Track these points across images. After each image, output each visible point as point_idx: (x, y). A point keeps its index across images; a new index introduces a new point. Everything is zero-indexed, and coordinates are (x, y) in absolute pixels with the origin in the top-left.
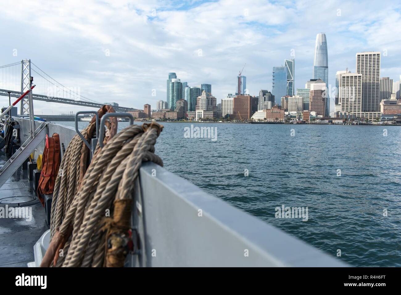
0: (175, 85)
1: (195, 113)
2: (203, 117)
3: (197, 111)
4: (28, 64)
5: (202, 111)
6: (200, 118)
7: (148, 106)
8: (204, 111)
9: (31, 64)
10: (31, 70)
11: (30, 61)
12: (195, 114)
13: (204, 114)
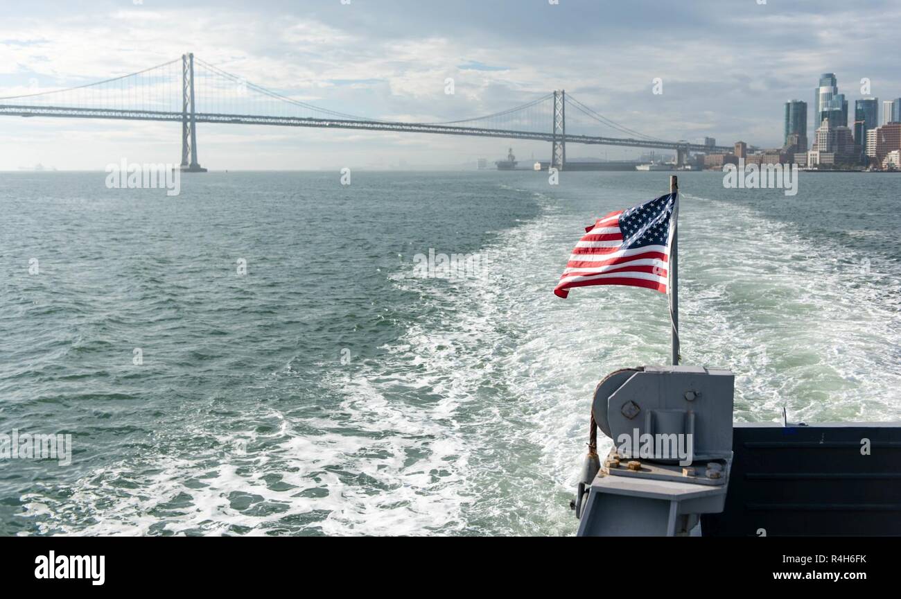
0: (792, 107)
1: (807, 155)
2: (818, 162)
3: (810, 153)
4: (561, 96)
5: (818, 153)
6: (815, 165)
7: (741, 145)
8: (821, 152)
9: (565, 95)
10: (565, 102)
11: (563, 93)
12: (807, 158)
13: (820, 157)
